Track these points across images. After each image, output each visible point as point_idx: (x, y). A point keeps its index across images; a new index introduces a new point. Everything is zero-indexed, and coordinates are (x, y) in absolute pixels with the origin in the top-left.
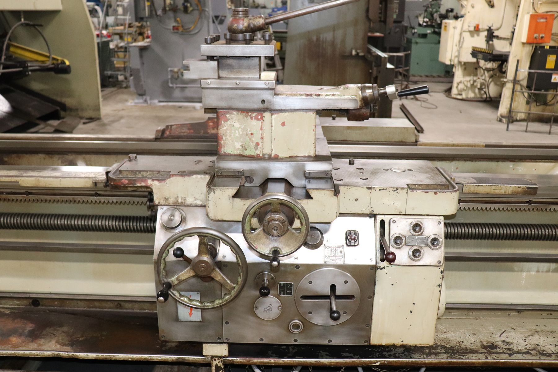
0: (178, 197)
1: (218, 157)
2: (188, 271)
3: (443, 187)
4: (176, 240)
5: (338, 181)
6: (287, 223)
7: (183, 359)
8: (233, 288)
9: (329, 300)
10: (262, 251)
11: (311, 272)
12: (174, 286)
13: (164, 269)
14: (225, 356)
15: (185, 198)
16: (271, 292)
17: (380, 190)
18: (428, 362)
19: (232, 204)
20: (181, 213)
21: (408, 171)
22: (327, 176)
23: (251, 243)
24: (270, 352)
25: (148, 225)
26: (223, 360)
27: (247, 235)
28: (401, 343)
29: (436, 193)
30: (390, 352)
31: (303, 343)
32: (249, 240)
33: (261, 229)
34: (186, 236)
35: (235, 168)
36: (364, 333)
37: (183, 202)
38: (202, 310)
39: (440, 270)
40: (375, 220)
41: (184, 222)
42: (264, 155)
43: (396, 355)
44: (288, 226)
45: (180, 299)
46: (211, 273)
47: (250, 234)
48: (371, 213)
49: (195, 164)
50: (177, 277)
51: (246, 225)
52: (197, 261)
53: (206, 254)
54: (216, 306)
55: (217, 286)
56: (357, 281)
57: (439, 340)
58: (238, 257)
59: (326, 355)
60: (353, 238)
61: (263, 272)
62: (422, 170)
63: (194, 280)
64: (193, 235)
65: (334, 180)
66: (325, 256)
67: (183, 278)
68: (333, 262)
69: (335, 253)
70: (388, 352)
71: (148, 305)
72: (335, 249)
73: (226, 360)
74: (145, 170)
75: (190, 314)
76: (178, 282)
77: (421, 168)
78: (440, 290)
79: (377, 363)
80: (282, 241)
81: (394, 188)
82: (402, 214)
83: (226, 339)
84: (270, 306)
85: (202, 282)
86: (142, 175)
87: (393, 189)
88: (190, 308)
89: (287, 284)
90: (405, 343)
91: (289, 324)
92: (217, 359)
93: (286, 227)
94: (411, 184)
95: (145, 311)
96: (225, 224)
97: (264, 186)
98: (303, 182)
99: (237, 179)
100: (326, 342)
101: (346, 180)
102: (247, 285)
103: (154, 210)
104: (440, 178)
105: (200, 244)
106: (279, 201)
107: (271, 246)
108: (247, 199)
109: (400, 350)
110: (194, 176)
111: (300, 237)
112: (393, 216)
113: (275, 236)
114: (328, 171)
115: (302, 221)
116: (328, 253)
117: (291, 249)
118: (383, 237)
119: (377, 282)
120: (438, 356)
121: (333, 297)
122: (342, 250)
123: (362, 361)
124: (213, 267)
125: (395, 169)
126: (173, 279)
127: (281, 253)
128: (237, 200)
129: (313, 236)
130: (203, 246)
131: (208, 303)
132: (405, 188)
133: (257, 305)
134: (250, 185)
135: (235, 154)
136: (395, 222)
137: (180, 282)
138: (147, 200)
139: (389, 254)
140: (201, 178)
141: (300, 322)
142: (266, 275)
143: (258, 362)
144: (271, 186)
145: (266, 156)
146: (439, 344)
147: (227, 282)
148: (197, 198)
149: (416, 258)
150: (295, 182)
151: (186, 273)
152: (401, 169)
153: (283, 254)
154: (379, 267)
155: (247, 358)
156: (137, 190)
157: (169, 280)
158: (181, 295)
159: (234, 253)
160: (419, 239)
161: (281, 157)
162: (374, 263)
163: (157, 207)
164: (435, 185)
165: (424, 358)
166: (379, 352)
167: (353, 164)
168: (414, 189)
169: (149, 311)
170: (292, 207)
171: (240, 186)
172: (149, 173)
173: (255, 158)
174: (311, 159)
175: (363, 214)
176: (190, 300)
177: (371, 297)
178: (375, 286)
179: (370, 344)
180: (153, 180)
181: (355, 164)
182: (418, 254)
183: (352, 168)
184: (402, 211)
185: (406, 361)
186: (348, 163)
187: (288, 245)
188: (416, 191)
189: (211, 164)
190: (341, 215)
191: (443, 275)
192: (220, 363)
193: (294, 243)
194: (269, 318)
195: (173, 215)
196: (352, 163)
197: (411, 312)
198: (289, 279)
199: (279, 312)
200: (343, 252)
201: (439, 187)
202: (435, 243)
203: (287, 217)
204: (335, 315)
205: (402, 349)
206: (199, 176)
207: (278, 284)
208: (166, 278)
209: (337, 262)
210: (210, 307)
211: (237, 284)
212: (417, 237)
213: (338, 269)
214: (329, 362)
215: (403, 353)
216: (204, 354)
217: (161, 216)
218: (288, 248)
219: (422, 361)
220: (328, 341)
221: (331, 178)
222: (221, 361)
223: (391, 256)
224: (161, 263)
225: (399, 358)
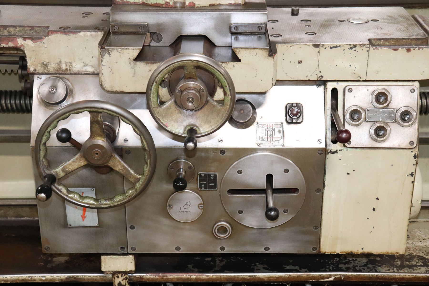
0: (60, 62)
1: (112, 8)
2: (77, 159)
3: (420, 42)
4: (60, 119)
5: (274, 37)
6: (205, 92)
7: (75, 278)
8: (138, 180)
9: (265, 195)
10: (174, 129)
11: (240, 158)
12: (59, 179)
13: (45, 157)
14: (131, 272)
15: (71, 63)
16: (189, 185)
17: (331, 48)
18: (399, 276)
19: (133, 70)
20: (66, 83)
21: (372, 22)
22: (261, 31)
23: (159, 119)
24: (190, 266)
25: (22, 102)
26: (128, 276)
27: (154, 109)
28: (362, 251)
29: (408, 50)
30: (348, 264)
31: (232, 251)
32: (157, 115)
33: (172, 101)
34: (73, 112)
35: (137, 22)
36: (312, 238)
37: (68, 69)
38: (99, 210)
39: (413, 154)
40: (325, 88)
41: (70, 95)
42: (175, 3)
43: (356, 268)
44: (207, 96)
45: (67, 196)
46: (108, 162)
47: (157, 107)
48: (319, 79)
49: (83, 17)
50: (63, 167)
51: (152, 96)
52: (88, 146)
53: (100, 136)
54: (117, 204)
55: (117, 179)
56: (301, 170)
57: (415, 250)
58: (143, 138)
59: (264, 268)
60: (295, 112)
61: (178, 159)
62: (391, 20)
63: (85, 172)
64: (82, 110)
65: (270, 37)
66: (258, 137)
67: (71, 168)
68: (269, 145)
69: (271, 133)
70: (345, 264)
71: (27, 209)
72: (271, 128)
73: (132, 277)
74: (13, 25)
75: (83, 217)
76: (64, 174)
77: (391, 17)
78: (413, 180)
79: (331, 278)
80: (199, 117)
81: (350, 45)
82: (361, 80)
83: (132, 248)
84: (188, 204)
85: (98, 174)
86: (9, 32)
87: (350, 47)
88: (82, 208)
89: (210, 175)
90: (367, 250)
91: (213, 227)
92: (120, 275)
93: (205, 97)
94: (375, 39)
95: (22, 219)
96: (127, 98)
97: (176, 46)
98: (229, 39)
99: (140, 36)
100: (262, 250)
101: (286, 36)
102: (155, 177)
103: (28, 81)
104: (416, 29)
105: (92, 123)
106: (194, 63)
107: (185, 123)
108: (153, 63)
109: (362, 262)
110: (82, 33)
111: (223, 110)
112: (350, 82)
113: (191, 110)
114: (261, 24)
115: (226, 90)
116: (262, 132)
117: (211, 126)
118: (335, 111)
119: (327, 170)
120: (414, 270)
121: (269, 191)
122: (281, 129)
123: (310, 275)
124: (111, 153)
125: (353, 19)
126: (58, 171)
127: (198, 132)
128: (141, 65)
129: (242, 112)
130: (96, 126)
131: (105, 200)
132: (365, 45)
133: (171, 203)
134: (157, 44)
135: (135, 3)
136: (351, 91)
137: (68, 174)
138: (18, 68)
139: (342, 132)
140: (91, 35)
141: (228, 225)
142: (182, 163)
143: (174, 278)
144: (185, 46)
145: (178, 5)
146: (415, 254)
147: (130, 173)
148: (87, 63)
149: (380, 138)
150: (218, 40)
151: (74, 162)
152: (362, 20)
153: (201, 133)
154: (329, 151)
155: (160, 273)
156: (3, 54)
157: (53, 172)
158: (69, 192)
159: (137, 133)
160: (384, 112)
161: (199, 6)
162: (323, 145)
163: (33, 77)
164: (409, 39)
165: (394, 272)
166: (333, 264)
167: (297, 14)
168: (379, 45)
169: (28, 218)
170: (212, 71)
171: (144, 46)
172: (18, 29)
173: (163, 7)
174: (239, 8)
175: (309, 81)
176: (81, 197)
177: (320, 190)
178: (324, 176)
179: (319, 251)
180: (25, 39)
181: (299, 15)
182: (382, 132)
183: (295, 20)
184: (361, 76)
185: (369, 275)
186: (291, 13)
187: (208, 122)
188: (382, 48)
189: (105, 17)
190: (279, 82)
191: (417, 161)
192: (125, 281)
193: (216, 118)
194: (187, 220)
195: (54, 87)
196: (295, 13)
197: (374, 209)
198: (212, 168)
199: (200, 211)
200: (282, 132)
201: (414, 42)
202: (406, 118)
203: (207, 85)
204: (273, 213)
205: (365, 260)
206: (88, 33)
207: (198, 174)
208: (48, 170)
209: (274, 144)
210: (108, 206)
211: (143, 174)
212: (381, 111)
213: (275, 153)
214: (267, 276)
215: (365, 265)
216: (103, 269)
217: (39, 88)
218: (208, 126)
219: (391, 276)
220: (265, 249)
221: (266, 33)
222: (126, 278)
223: (344, 135)
224: (40, 150)
225: (360, 271)
